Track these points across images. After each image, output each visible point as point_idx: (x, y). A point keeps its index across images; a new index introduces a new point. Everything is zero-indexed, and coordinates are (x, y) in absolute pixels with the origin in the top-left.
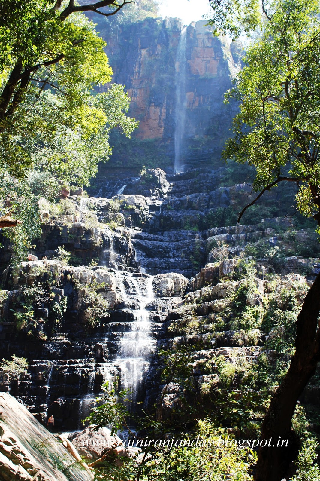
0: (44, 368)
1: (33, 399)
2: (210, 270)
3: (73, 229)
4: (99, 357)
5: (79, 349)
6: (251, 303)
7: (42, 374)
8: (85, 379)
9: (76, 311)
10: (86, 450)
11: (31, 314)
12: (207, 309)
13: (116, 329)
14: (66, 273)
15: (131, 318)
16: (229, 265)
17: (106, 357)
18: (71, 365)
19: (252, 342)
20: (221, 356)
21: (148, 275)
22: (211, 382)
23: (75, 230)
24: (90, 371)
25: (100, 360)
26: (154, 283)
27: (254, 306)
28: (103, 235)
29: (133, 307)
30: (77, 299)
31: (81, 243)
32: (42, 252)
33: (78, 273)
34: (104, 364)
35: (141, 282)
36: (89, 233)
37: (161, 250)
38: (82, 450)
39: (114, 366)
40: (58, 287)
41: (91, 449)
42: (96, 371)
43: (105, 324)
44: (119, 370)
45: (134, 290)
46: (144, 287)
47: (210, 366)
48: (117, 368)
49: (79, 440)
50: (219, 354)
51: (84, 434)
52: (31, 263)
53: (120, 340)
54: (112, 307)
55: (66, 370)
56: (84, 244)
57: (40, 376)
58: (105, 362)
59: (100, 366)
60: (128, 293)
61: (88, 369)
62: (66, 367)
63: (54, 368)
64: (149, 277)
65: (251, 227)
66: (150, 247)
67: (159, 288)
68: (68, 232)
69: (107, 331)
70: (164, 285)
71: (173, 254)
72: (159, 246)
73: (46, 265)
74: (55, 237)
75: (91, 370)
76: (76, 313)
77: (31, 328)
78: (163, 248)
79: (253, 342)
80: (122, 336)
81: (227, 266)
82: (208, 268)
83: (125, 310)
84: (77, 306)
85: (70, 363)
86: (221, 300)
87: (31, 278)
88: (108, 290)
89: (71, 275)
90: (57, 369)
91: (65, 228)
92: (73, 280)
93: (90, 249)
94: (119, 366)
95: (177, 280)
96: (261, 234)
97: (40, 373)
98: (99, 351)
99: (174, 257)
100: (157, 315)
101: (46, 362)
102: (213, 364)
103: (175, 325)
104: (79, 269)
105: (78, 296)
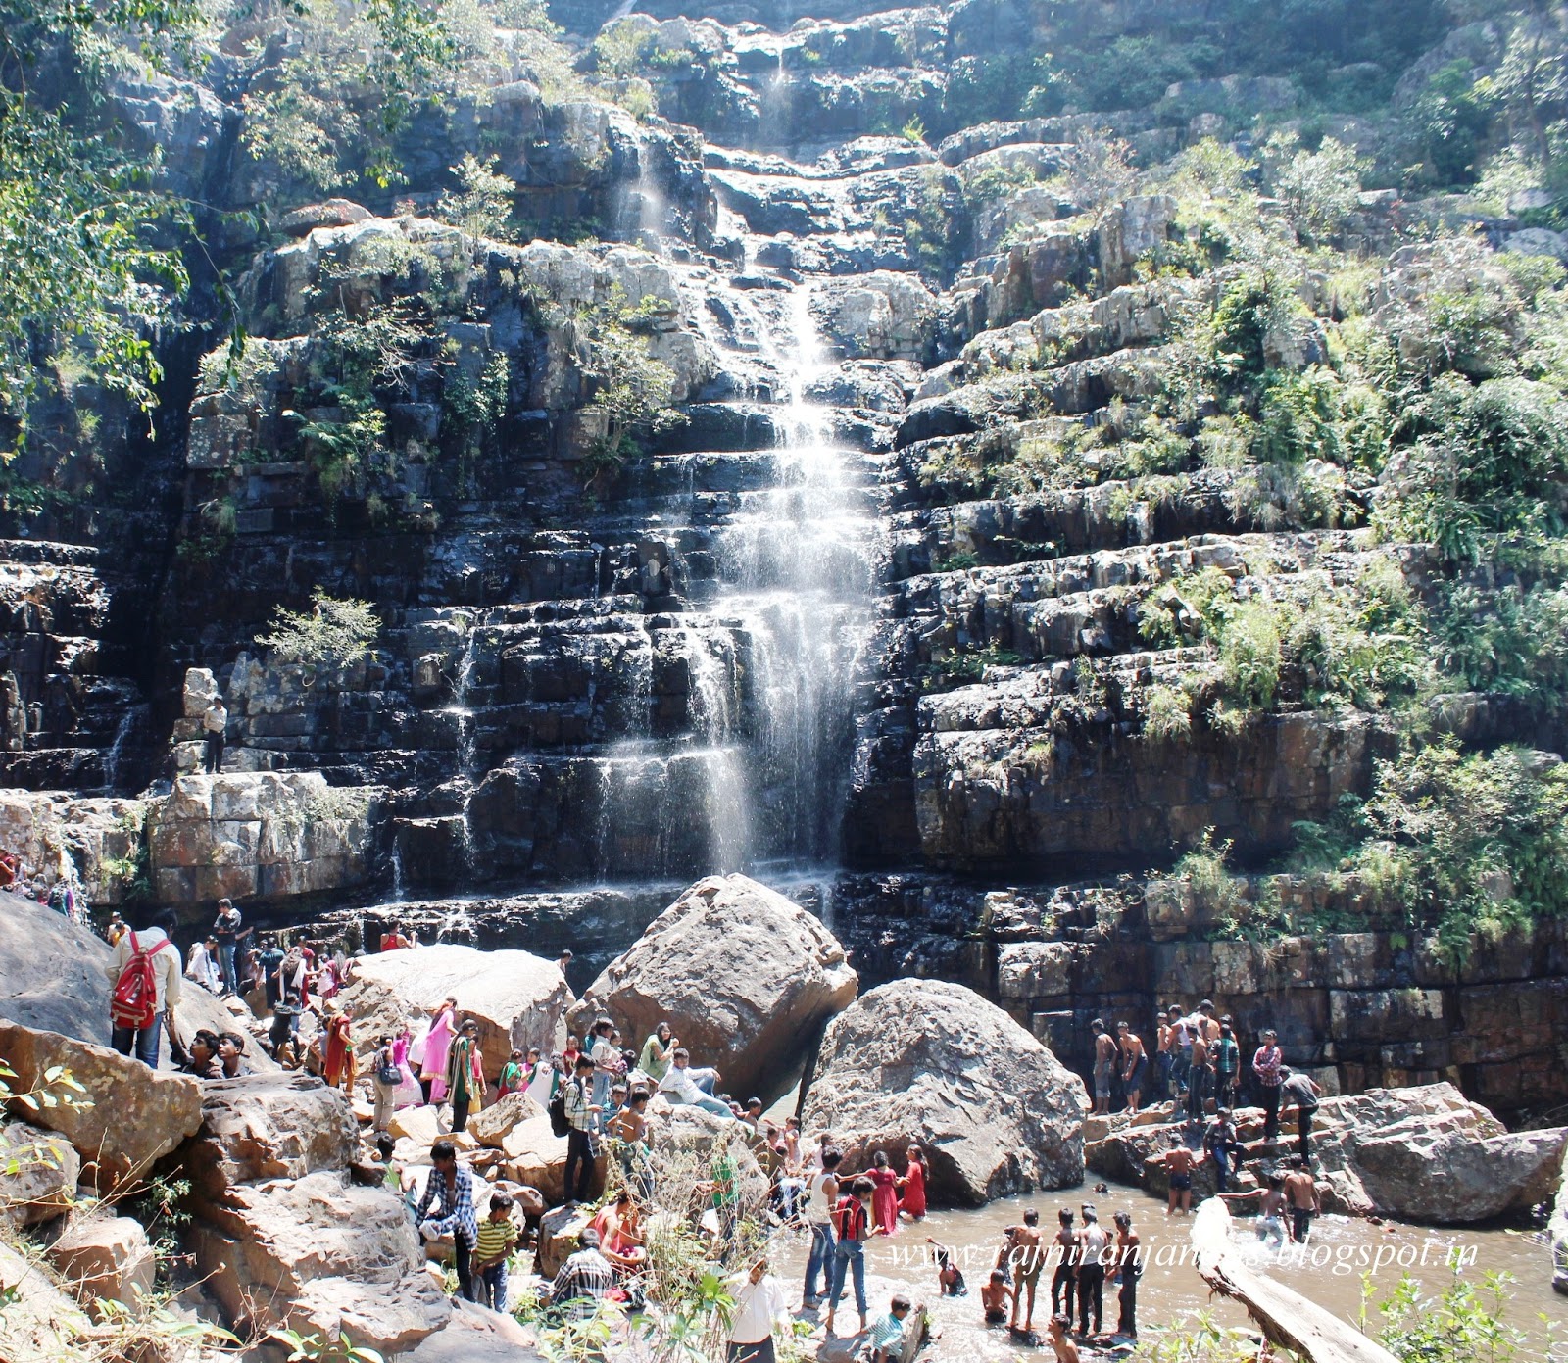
0: (441, 638)
1: (408, 760)
2: (1054, 246)
3: (496, 110)
4: (655, 587)
5: (568, 558)
6: (1285, 357)
7: (433, 663)
8: (611, 679)
9: (542, 414)
10: (703, 992)
11: (372, 423)
12: (1081, 389)
13: (706, 476)
14: (496, 263)
15: (760, 434)
16: (1148, 216)
17: (680, 589)
18: (550, 624)
19: (1317, 514)
20: (1211, 571)
21: (785, 282)
22: (1188, 680)
23: (504, 112)
24: (631, 645)
25: (657, 600)
26: (815, 309)
27: (1303, 368)
28: (609, 131)
29: (764, 393)
30: (545, 366)
31: (531, 162)
32: (382, 201)
33: (542, 264)
34: (681, 617)
35: (767, 307)
36: (556, 120)
37: (796, 205)
38: (687, 992)
39: (722, 624)
40: (470, 319)
41: (723, 990)
42: (655, 643)
43: (663, 461)
44: (742, 638)
45: (751, 335)
46: (781, 324)
47: (1167, 615)
48: (733, 632)
49: (663, 949)
50: (1197, 562)
51: (684, 919)
52: (351, 233)
53: (728, 523)
54: (680, 393)
55: (534, 642)
56: (542, 164)
57: (428, 672)
58: (679, 609)
59: (666, 624)
60: (731, 344)
61: (623, 639)
62: (531, 633)
63: (480, 637)
64: (789, 290)
65: (1125, 118)
66: (761, 195)
67: (837, 328)
68: (478, 120)
69: (674, 489)
70: (858, 317)
71: (845, 220)
72: (790, 192)
73: (415, 234)
74: (428, 142)
75: (634, 640)
76: (543, 422)
77: (373, 481)
78: (806, 200)
79: (1324, 513)
80: (735, 504)
81: (1140, 222)
82: (1042, 240)
83: (734, 406)
84: (547, 391)
85: (544, 614)
86: (1147, 351)
87: (360, 285)
88: (662, 327)
89: (515, 270)
90: (494, 641)
91: (466, 105)
92: (525, 292)
93: (566, 183)
94: (739, 624)
95: (902, 296)
96: (1171, 140)
97: (427, 658)
98: (654, 566)
99: (849, 230)
100: (857, 421)
101: (446, 616)
102: (1175, 606)
103: (947, 458)
104: (542, 250)
105: (550, 353)
